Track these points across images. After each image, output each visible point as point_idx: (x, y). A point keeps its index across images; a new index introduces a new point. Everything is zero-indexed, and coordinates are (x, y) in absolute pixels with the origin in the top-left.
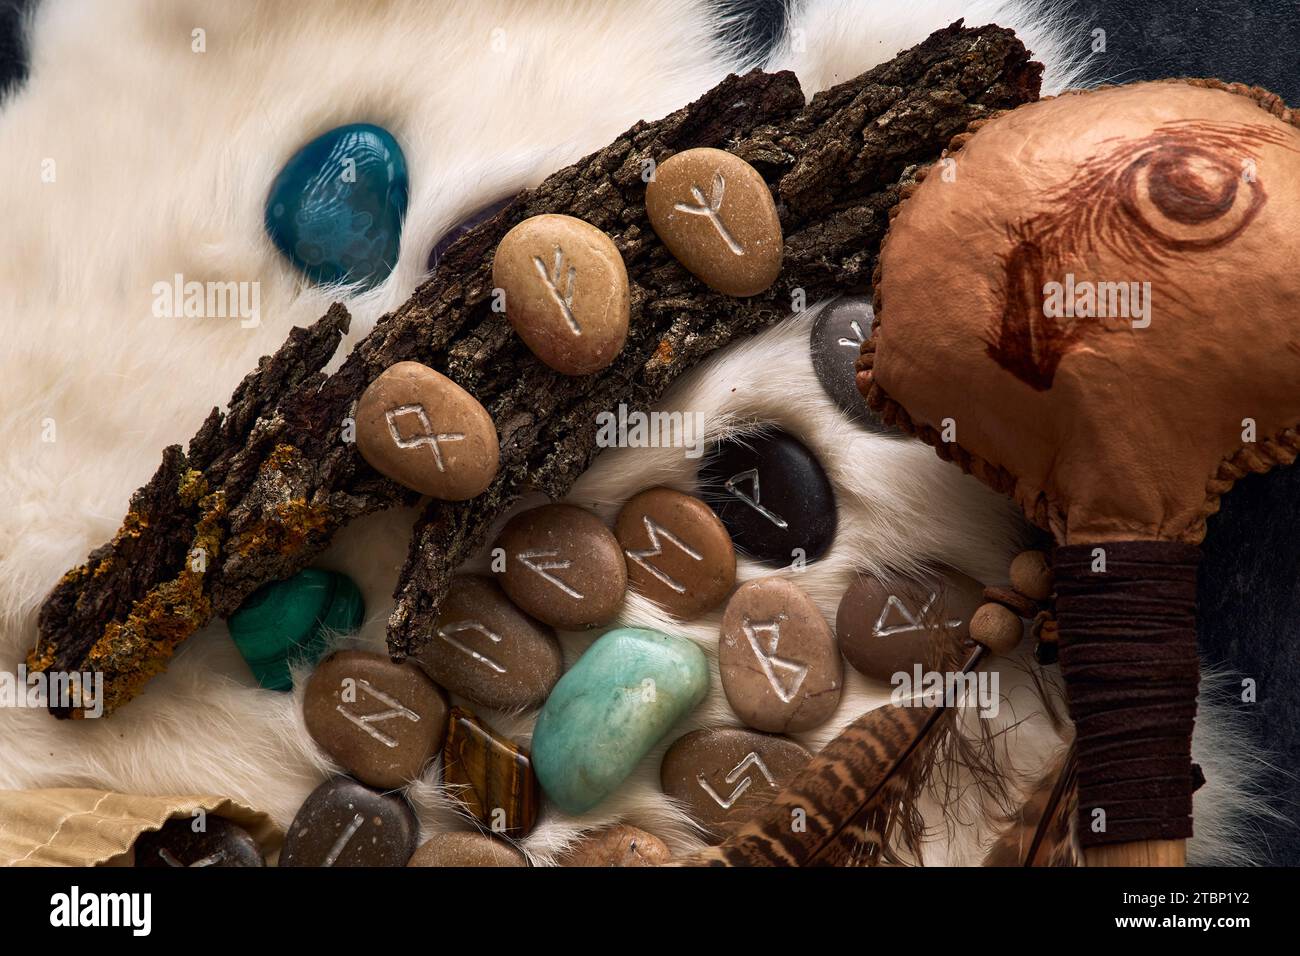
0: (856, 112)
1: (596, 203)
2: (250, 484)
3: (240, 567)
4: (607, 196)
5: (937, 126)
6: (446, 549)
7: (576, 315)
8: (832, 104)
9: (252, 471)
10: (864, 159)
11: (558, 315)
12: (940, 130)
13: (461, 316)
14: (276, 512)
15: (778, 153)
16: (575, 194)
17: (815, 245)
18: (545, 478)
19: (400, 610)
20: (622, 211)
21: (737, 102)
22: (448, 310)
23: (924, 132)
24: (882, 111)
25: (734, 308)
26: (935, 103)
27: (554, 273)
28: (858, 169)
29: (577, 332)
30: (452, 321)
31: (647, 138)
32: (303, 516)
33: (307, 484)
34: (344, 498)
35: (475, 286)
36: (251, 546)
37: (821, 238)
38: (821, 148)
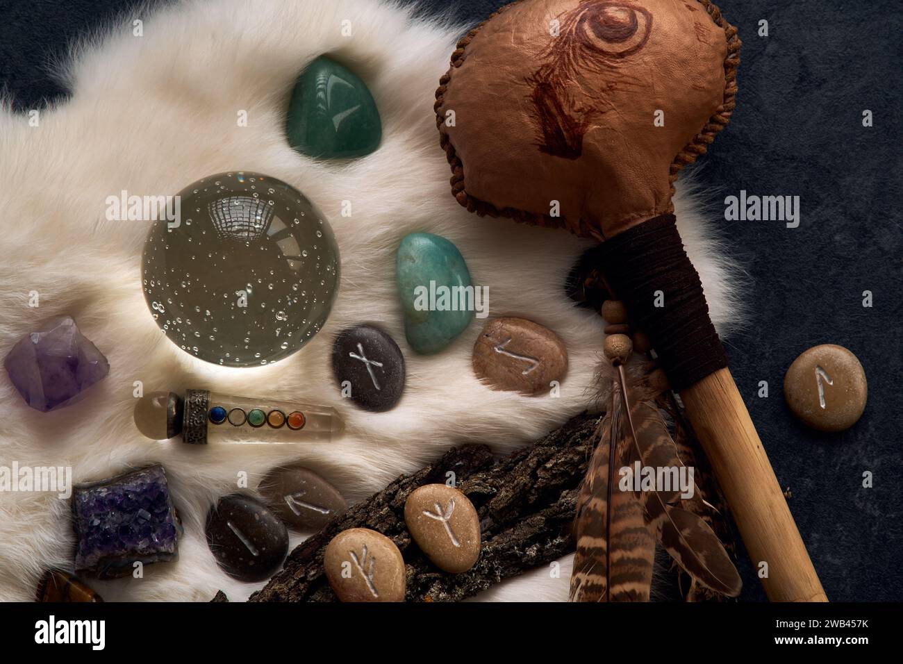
0: (532, 463)
1: (382, 519)
4: (388, 516)
5: (580, 467)
7: (377, 587)
8: (513, 461)
10: (537, 489)
11: (365, 585)
12: (581, 469)
13: (304, 587)
15: (486, 487)
16: (368, 515)
17: (510, 541)
20: (396, 524)
21: (458, 462)
22: (297, 584)
23: (572, 471)
24: (548, 460)
25: (465, 579)
26: (579, 453)
27: (362, 560)
28: (533, 495)
29: (376, 596)
30: (300, 590)
31: (407, 483)
35: (313, 569)
37: (514, 537)
38: (513, 482)
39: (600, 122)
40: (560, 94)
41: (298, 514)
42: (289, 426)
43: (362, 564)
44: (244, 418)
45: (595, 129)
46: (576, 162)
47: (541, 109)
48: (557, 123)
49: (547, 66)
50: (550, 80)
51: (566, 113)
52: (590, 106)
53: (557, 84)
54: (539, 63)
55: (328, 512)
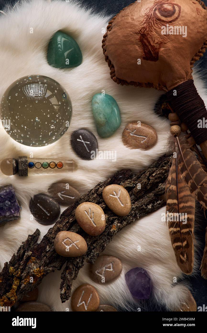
0: (147, 175)
1: (94, 199)
2: (25, 268)
3: (24, 287)
4: (96, 197)
5: (165, 175)
6: (72, 275)
7: (95, 222)
8: (140, 174)
9: (25, 265)
10: (150, 184)
11: (91, 223)
12: (166, 175)
14: (33, 272)
15: (131, 185)
16: (89, 198)
17: (141, 203)
18: (91, 259)
19: (64, 290)
20: (100, 200)
21: (120, 176)
22: (66, 224)
23: (162, 176)
24: (153, 173)
25: (126, 218)
26: (164, 170)
27: (89, 214)
28: (149, 186)
29: (95, 226)
30: (67, 226)
31: (102, 185)
32: (39, 273)
33: (39, 265)
34: (47, 268)
35: (71, 218)
36: (27, 282)
37: (143, 202)
38: (141, 182)
39: (165, 47)
40: (149, 38)
41: (63, 199)
42: (57, 167)
43: (89, 215)
44: (40, 165)
45: (163, 50)
46: (157, 62)
47: (142, 44)
48: (149, 48)
49: (144, 28)
50: (145, 33)
51: (152, 44)
52: (161, 41)
53: (148, 34)
54: (141, 27)
55: (74, 198)
